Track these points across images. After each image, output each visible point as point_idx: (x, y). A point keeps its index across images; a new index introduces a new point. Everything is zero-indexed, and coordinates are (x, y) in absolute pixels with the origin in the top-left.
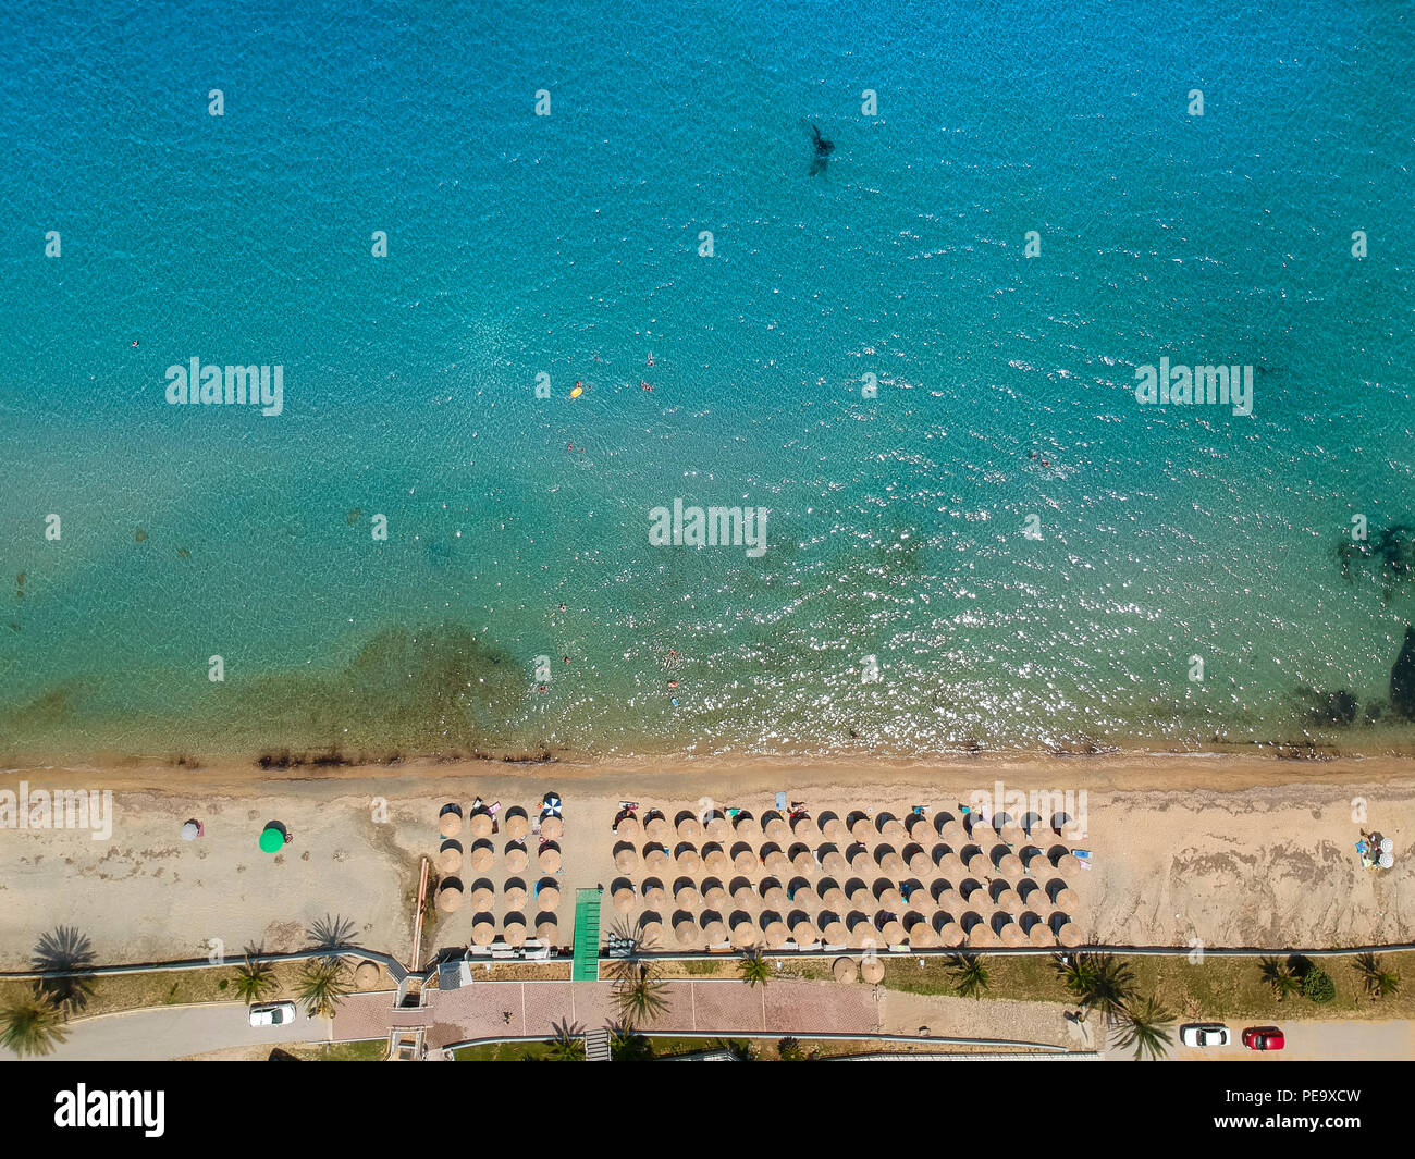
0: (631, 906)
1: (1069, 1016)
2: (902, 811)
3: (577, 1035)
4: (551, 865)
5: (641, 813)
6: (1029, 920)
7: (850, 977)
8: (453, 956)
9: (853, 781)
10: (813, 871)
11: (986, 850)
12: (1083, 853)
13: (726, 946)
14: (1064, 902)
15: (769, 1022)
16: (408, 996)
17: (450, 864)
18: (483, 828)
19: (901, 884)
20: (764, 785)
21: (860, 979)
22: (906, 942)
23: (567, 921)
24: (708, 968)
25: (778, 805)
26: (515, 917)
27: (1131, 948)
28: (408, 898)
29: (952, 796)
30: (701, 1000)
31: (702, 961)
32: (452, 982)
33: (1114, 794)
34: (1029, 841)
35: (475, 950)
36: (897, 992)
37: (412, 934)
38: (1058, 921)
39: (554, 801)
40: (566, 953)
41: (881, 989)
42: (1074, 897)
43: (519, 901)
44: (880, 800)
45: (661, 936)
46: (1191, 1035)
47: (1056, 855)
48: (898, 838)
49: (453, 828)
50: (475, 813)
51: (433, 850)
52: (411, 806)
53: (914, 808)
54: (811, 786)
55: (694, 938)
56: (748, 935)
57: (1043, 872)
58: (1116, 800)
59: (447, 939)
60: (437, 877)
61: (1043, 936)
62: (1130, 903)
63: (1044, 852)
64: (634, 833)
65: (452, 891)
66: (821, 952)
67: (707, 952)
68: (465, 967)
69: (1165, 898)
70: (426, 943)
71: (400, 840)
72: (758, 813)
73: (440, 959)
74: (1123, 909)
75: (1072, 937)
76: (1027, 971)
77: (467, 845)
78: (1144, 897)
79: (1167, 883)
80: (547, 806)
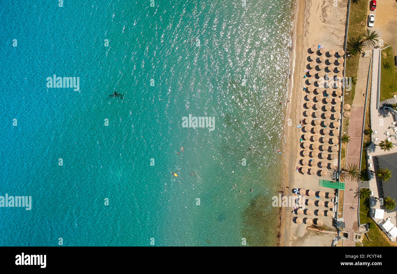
0: (325, 172)
1: (363, 56)
2: (304, 94)
3: (359, 190)
4: (312, 193)
5: (300, 166)
6: (336, 63)
7: (349, 113)
8: (335, 222)
9: (295, 106)
10: (319, 120)
11: (316, 72)
12: (319, 46)
13: (338, 146)
14: (332, 53)
15: (359, 137)
16: (344, 236)
17: (310, 222)
18: (301, 211)
19: (324, 96)
20: (294, 130)
21: (349, 110)
22: (340, 97)
23: (328, 190)
24: (344, 152)
25: (300, 127)
26: (326, 204)
27: (345, 37)
28: (318, 234)
29: (301, 80)
30: (352, 155)
31: (341, 154)
32: (343, 224)
33: (304, 36)
34: (315, 60)
35: (334, 217)
36: (354, 101)
37: (327, 234)
38: (337, 55)
39: (295, 190)
40: (336, 191)
41: (352, 105)
42: (331, 50)
43: (322, 203)
44: (301, 99)
45: (334, 163)
46: (370, 25)
47: (319, 53)
48: (312, 96)
49: (300, 220)
50: (296, 213)
51: (305, 226)
52: (292, 232)
53: (304, 90)
54: (295, 118)
55: (335, 154)
56: (335, 140)
57: (324, 58)
58: (305, 36)
59: (330, 224)
60: (313, 225)
61: (341, 60)
62: (333, 35)
63: (318, 57)
64: (305, 169)
65: (318, 222)
66: (341, 120)
67: (339, 152)
68: (339, 220)
69: (333, 26)
70: (330, 230)
71: (302, 235)
72: (302, 133)
73: (335, 226)
74: (335, 38)
75: (342, 53)
76: (350, 66)
77: (305, 216)
78: (332, 32)
79: (329, 25)
80: (296, 193)
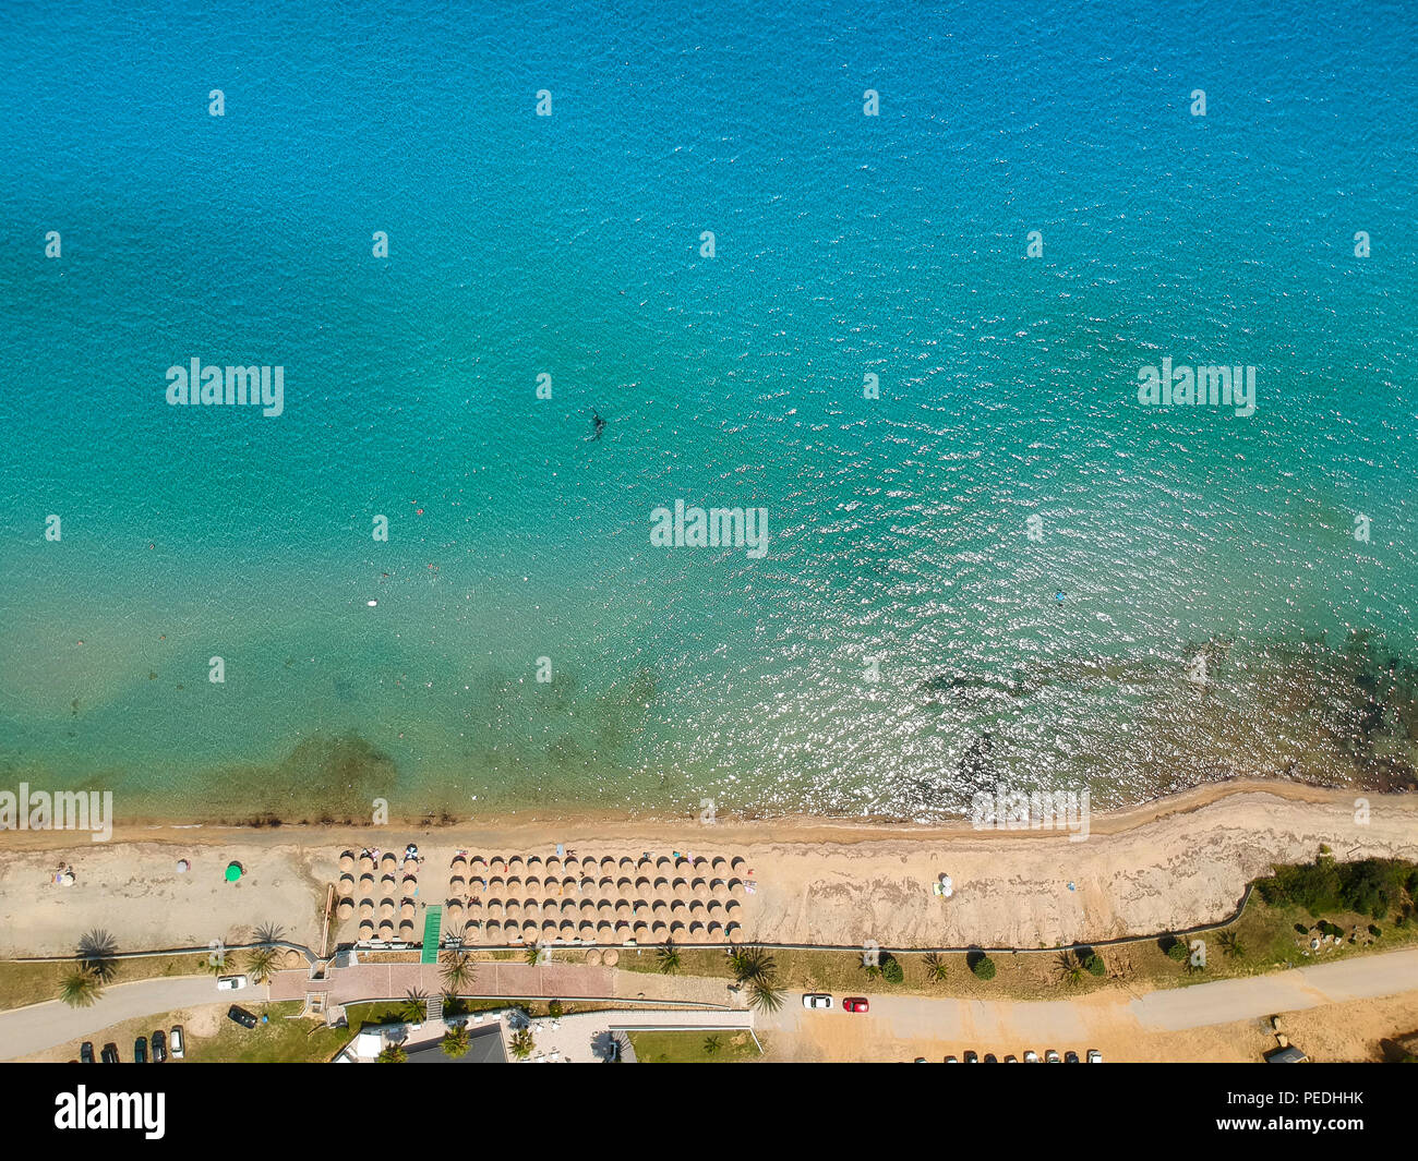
0: (459, 917)
1: (730, 987)
2: (636, 856)
3: (424, 997)
4: (410, 890)
5: (469, 858)
6: (713, 926)
7: (595, 961)
8: (346, 947)
9: (606, 837)
10: (576, 893)
11: (688, 881)
12: (749, 882)
13: (520, 942)
14: (736, 915)
15: (544, 990)
16: (319, 973)
17: (346, 889)
18: (367, 866)
19: (634, 903)
21: (603, 963)
22: (633, 939)
23: (420, 924)
24: (507, 956)
26: (387, 923)
27: (779, 945)
28: (320, 911)
30: (501, 975)
31: (503, 951)
32: (345, 963)
33: (775, 844)
34: (716, 874)
35: (362, 943)
36: (626, 971)
37: (322, 934)
38: (733, 925)
39: (413, 849)
40: (418, 946)
41: (615, 969)
42: (744, 911)
43: (389, 913)
44: (623, 849)
45: (477, 936)
46: (808, 1000)
47: (733, 883)
48: (632, 873)
49: (348, 866)
50: (363, 856)
51: (336, 881)
52: (322, 852)
53: (644, 853)
54: (581, 840)
55: (499, 936)
56: (533, 936)
57: (723, 895)
58: (774, 848)
59: (343, 937)
60: (339, 897)
61: (720, 936)
62: (780, 914)
63: (725, 882)
64: (463, 870)
65: (347, 906)
66: (580, 946)
67: (508, 946)
68: (353, 954)
69: (803, 913)
70: (330, 939)
71: (315, 874)
72: (544, 858)
73: (339, 950)
74: (775, 921)
75: (739, 937)
76: (708, 958)
77: (357, 878)
78: (789, 912)
79: (805, 902)
80: (408, 852)
